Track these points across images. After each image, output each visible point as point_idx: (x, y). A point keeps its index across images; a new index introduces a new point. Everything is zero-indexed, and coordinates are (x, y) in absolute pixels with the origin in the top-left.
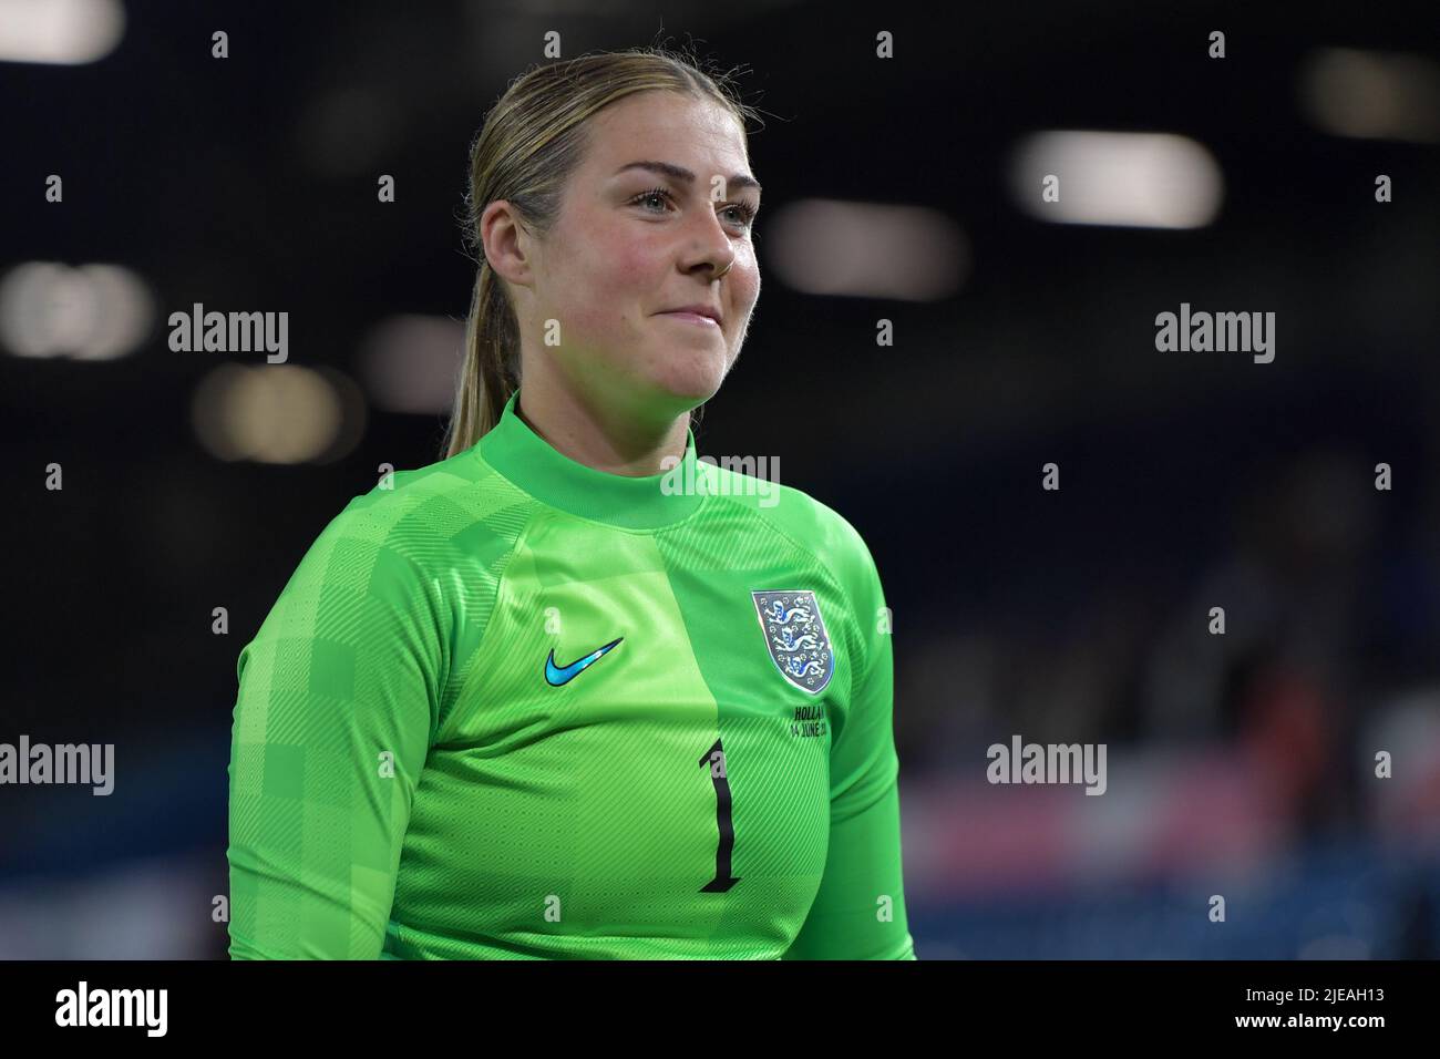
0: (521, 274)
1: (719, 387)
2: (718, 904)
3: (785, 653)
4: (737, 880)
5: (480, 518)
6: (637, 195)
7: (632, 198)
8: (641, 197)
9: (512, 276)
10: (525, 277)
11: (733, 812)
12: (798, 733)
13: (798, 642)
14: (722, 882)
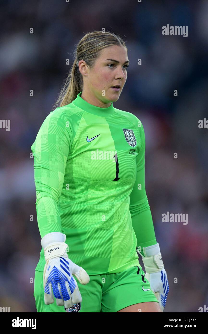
0: (85, 74)
1: (118, 100)
2: (116, 183)
3: (128, 140)
4: (119, 179)
5: (75, 113)
6: (108, 64)
7: (107, 65)
8: (109, 65)
9: (84, 74)
10: (86, 75)
11: (119, 166)
12: (130, 153)
13: (130, 138)
14: (117, 179)
